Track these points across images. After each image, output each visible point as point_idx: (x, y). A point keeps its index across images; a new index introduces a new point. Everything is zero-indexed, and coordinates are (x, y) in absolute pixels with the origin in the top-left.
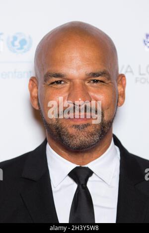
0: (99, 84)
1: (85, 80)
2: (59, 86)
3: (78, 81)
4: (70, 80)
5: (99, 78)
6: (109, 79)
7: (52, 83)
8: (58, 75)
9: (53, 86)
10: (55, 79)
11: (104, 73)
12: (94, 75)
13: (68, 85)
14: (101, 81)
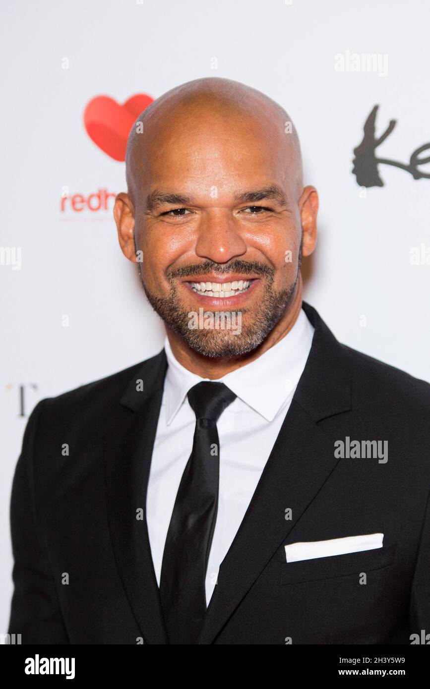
0: (263, 214)
1: (233, 207)
2: (179, 219)
3: (217, 212)
4: (201, 208)
5: (263, 203)
6: (283, 203)
7: (165, 214)
8: (176, 199)
9: (167, 219)
10: (169, 206)
11: (271, 192)
12: (252, 196)
13: (197, 216)
14: (267, 209)
